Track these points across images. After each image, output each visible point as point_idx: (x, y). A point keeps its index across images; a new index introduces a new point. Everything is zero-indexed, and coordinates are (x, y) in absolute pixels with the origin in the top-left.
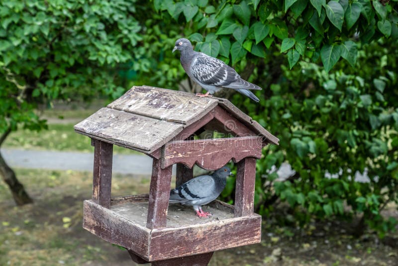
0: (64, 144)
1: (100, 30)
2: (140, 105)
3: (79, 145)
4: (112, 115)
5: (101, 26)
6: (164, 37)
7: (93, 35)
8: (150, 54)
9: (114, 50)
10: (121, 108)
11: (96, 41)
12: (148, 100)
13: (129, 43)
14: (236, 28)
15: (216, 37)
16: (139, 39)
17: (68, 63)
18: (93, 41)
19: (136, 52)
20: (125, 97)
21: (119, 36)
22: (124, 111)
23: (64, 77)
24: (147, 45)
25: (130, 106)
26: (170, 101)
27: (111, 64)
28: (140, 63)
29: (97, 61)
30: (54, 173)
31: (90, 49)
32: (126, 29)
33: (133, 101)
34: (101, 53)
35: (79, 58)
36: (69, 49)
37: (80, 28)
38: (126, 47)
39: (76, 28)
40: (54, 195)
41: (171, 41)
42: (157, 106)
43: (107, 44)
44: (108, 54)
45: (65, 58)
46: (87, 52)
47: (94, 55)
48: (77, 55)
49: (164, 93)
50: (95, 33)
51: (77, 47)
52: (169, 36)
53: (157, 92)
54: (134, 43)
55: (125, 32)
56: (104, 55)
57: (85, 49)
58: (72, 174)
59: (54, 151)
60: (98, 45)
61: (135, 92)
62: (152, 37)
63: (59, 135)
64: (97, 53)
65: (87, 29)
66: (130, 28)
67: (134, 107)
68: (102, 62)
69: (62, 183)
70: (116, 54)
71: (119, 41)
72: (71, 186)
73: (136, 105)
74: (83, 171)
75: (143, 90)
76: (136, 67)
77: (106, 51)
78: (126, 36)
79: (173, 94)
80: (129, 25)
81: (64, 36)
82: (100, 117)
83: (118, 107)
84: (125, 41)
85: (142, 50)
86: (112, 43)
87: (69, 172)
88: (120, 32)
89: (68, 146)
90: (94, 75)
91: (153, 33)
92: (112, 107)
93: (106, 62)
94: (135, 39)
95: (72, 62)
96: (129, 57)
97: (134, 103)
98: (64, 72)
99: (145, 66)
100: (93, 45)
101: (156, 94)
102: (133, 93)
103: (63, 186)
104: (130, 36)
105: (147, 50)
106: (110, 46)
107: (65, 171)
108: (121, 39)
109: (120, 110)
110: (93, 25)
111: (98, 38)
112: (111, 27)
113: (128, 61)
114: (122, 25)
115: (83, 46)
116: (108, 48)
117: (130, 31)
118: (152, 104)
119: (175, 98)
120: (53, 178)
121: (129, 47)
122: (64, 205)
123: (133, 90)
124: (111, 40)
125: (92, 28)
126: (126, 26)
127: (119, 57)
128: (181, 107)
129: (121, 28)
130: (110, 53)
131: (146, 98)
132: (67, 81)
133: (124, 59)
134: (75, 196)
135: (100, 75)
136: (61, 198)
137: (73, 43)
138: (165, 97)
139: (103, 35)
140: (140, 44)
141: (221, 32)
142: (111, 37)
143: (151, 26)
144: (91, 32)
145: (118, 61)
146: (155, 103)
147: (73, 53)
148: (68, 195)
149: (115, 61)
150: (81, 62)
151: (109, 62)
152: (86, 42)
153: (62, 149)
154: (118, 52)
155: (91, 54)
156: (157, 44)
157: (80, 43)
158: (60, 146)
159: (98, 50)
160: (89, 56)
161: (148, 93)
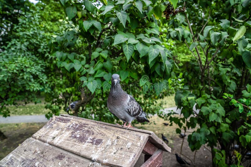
0: (21, 113)
1: (31, 78)
2: (63, 136)
3: (26, 113)
4: (37, 149)
5: (31, 77)
6: (55, 80)
7: (28, 80)
8: (50, 86)
9: (37, 85)
10: (45, 139)
11: (29, 82)
12: (70, 132)
13: (43, 82)
14: (105, 74)
15: (94, 79)
16: (47, 81)
17: (17, 91)
18: (28, 82)
19: (45, 86)
20: (48, 127)
21: (39, 80)
22: (49, 143)
23: (15, 97)
24: (49, 83)
25: (54, 138)
26: (93, 134)
27: (35, 91)
28: (47, 90)
29: (29, 90)
30: (17, 125)
31: (26, 85)
32: (41, 77)
33: (56, 132)
34: (31, 87)
35: (22, 89)
36: (18, 86)
37: (21, 77)
38: (41, 84)
39: (20, 77)
40: (16, 134)
41: (58, 81)
42: (82, 139)
43: (34, 83)
44: (34, 87)
45: (16, 89)
46: (25, 87)
47: (28, 88)
48: (21, 88)
49: (85, 124)
50: (29, 79)
51: (21, 85)
52: (57, 80)
53: (77, 123)
54: (45, 82)
55: (41, 79)
56: (33, 87)
57: (24, 85)
58: (23, 124)
59: (18, 115)
60: (30, 84)
61: (56, 122)
62: (51, 80)
63: (20, 110)
64: (29, 87)
65: (25, 77)
66: (43, 77)
67: (58, 139)
68: (32, 90)
69: (19, 128)
70: (38, 87)
71: (39, 82)
72: (22, 129)
73: (59, 137)
74: (27, 123)
75: (63, 120)
76: (46, 91)
77: (33, 86)
78: (41, 80)
79: (94, 125)
80: (43, 76)
81: (15, 80)
82: (25, 151)
83: (42, 138)
84: (41, 82)
85: (48, 85)
86: (36, 83)
87: (22, 123)
88: (39, 78)
89: (22, 113)
90: (29, 95)
91: (51, 79)
92: (37, 138)
93: (33, 90)
94: (45, 81)
95: (19, 91)
96: (43, 88)
97: (57, 134)
98: (15, 95)
99: (49, 90)
100: (28, 84)
101: (76, 125)
102: (55, 123)
103: (20, 130)
104: (43, 80)
105: (49, 85)
106: (35, 84)
107: (20, 123)
108: (39, 81)
109: (44, 142)
110: (28, 76)
111: (30, 81)
112: (36, 77)
113: (43, 89)
114: (40, 76)
115: (24, 84)
116: (34, 85)
117: (43, 78)
118: (75, 137)
119: (97, 131)
120: (16, 126)
121: (43, 84)
122: (19, 138)
123: (54, 120)
124: (35, 82)
125: (27, 77)
126: (41, 76)
127: (39, 88)
128: (109, 142)
129: (39, 77)
130: (35, 86)
131: (68, 129)
132: (17, 98)
133: (41, 89)
134: (24, 133)
135: (31, 95)
136: (18, 135)
137: (20, 83)
138: (86, 129)
139: (32, 80)
140: (47, 83)
141: (96, 76)
142: (35, 80)
143: (51, 76)
144: (26, 79)
145: (39, 89)
146: (78, 136)
147: (20, 87)
148: (21, 133)
149: (37, 90)
150: (23, 90)
151: (35, 90)
152: (25, 83)
153: (20, 115)
154: (39, 86)
155: (27, 87)
156: (53, 82)
157: (22, 83)
158: (20, 114)
159: (30, 86)
160: (26, 88)
161: (69, 124)
